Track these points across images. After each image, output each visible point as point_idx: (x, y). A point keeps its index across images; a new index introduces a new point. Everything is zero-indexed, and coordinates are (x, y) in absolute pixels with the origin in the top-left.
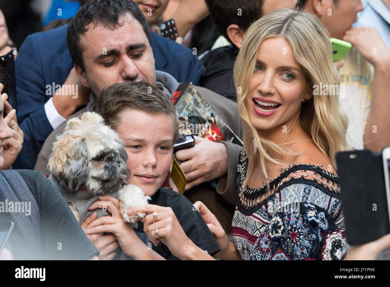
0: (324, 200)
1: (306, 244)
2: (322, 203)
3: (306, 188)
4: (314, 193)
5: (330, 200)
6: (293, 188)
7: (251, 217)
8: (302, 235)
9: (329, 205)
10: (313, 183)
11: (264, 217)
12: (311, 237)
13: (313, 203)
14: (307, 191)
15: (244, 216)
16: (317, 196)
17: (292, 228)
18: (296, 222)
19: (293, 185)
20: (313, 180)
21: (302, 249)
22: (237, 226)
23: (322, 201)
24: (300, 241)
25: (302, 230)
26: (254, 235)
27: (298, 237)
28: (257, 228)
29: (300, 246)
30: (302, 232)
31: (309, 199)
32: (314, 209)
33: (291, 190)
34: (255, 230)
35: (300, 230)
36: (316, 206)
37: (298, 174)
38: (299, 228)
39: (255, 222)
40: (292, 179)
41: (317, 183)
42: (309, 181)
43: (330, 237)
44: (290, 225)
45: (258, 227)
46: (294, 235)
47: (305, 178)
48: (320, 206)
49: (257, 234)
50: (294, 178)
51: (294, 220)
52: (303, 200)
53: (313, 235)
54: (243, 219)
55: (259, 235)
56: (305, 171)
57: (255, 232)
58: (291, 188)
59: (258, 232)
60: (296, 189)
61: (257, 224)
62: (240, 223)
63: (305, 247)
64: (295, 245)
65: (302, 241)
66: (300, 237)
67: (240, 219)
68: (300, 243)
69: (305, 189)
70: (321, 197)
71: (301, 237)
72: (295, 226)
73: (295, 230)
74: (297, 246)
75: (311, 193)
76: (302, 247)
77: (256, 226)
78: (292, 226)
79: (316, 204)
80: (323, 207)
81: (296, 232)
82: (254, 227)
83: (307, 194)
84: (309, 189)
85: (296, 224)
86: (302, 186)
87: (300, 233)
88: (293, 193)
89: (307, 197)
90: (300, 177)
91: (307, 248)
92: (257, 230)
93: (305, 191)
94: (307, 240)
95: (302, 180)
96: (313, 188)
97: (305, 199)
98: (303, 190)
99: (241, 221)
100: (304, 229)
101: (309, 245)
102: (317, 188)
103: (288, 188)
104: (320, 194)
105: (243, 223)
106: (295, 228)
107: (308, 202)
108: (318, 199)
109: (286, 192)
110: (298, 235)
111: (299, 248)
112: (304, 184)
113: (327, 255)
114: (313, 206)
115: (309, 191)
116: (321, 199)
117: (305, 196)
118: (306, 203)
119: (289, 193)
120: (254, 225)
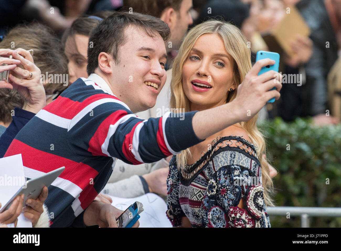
0: (246, 161)
1: (231, 197)
2: (245, 164)
3: (232, 153)
4: (238, 157)
5: (251, 162)
6: (222, 155)
7: (190, 186)
8: (229, 191)
9: (251, 165)
10: (237, 149)
11: (202, 184)
12: (235, 191)
13: (238, 164)
14: (233, 156)
15: (186, 187)
16: (241, 158)
17: (222, 186)
18: (225, 181)
19: (221, 153)
20: (237, 147)
21: (229, 202)
22: (182, 197)
23: (245, 163)
24: (228, 195)
25: (229, 187)
26: (192, 199)
27: (226, 193)
28: (194, 194)
29: (227, 199)
30: (229, 189)
31: (235, 161)
32: (239, 169)
33: (220, 157)
34: (193, 195)
35: (227, 187)
36: (240, 166)
37: (224, 144)
38: (227, 186)
39: (193, 189)
40: (220, 148)
41: (239, 149)
42: (234, 148)
43: (253, 189)
44: (220, 184)
45: (196, 193)
46: (223, 191)
47: (230, 146)
48: (244, 166)
49: (194, 199)
50: (222, 147)
51: (223, 180)
52: (230, 163)
53: (237, 189)
54: (186, 190)
55: (195, 199)
56: (230, 141)
57: (193, 197)
58: (220, 155)
59: (195, 197)
60: (224, 155)
61: (195, 191)
62: (183, 194)
63: (231, 199)
64: (224, 198)
65: (229, 195)
66: (227, 192)
67: (184, 190)
68: (227, 197)
69: (231, 155)
70: (244, 159)
71: (229, 192)
72: (224, 184)
73: (224, 188)
74: (225, 199)
75: (236, 157)
76: (229, 200)
77: (194, 193)
78: (222, 184)
79: (241, 165)
80: (247, 167)
81: (225, 189)
82: (193, 193)
83: (233, 158)
84: (234, 154)
85: (225, 183)
86: (229, 153)
87: (228, 189)
88: (222, 159)
89: (233, 161)
90: (227, 145)
91: (232, 200)
92: (194, 196)
93: (231, 156)
94: (233, 194)
95: (228, 148)
96: (237, 153)
97: (232, 162)
98: (230, 155)
99: (184, 192)
100: (230, 186)
101: (233, 197)
102: (240, 152)
103: (218, 155)
104: (243, 157)
105: (186, 193)
106: (224, 186)
107: (235, 164)
108: (242, 161)
109: (217, 159)
110: (226, 191)
111: (226, 201)
112: (230, 150)
113: (251, 202)
114: (238, 167)
115: (235, 155)
116: (244, 161)
117: (231, 160)
118: (233, 165)
119: (220, 159)
120: (192, 192)
